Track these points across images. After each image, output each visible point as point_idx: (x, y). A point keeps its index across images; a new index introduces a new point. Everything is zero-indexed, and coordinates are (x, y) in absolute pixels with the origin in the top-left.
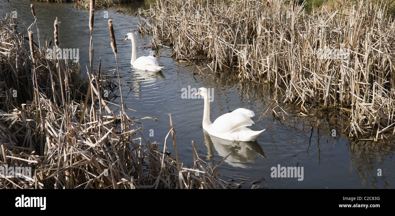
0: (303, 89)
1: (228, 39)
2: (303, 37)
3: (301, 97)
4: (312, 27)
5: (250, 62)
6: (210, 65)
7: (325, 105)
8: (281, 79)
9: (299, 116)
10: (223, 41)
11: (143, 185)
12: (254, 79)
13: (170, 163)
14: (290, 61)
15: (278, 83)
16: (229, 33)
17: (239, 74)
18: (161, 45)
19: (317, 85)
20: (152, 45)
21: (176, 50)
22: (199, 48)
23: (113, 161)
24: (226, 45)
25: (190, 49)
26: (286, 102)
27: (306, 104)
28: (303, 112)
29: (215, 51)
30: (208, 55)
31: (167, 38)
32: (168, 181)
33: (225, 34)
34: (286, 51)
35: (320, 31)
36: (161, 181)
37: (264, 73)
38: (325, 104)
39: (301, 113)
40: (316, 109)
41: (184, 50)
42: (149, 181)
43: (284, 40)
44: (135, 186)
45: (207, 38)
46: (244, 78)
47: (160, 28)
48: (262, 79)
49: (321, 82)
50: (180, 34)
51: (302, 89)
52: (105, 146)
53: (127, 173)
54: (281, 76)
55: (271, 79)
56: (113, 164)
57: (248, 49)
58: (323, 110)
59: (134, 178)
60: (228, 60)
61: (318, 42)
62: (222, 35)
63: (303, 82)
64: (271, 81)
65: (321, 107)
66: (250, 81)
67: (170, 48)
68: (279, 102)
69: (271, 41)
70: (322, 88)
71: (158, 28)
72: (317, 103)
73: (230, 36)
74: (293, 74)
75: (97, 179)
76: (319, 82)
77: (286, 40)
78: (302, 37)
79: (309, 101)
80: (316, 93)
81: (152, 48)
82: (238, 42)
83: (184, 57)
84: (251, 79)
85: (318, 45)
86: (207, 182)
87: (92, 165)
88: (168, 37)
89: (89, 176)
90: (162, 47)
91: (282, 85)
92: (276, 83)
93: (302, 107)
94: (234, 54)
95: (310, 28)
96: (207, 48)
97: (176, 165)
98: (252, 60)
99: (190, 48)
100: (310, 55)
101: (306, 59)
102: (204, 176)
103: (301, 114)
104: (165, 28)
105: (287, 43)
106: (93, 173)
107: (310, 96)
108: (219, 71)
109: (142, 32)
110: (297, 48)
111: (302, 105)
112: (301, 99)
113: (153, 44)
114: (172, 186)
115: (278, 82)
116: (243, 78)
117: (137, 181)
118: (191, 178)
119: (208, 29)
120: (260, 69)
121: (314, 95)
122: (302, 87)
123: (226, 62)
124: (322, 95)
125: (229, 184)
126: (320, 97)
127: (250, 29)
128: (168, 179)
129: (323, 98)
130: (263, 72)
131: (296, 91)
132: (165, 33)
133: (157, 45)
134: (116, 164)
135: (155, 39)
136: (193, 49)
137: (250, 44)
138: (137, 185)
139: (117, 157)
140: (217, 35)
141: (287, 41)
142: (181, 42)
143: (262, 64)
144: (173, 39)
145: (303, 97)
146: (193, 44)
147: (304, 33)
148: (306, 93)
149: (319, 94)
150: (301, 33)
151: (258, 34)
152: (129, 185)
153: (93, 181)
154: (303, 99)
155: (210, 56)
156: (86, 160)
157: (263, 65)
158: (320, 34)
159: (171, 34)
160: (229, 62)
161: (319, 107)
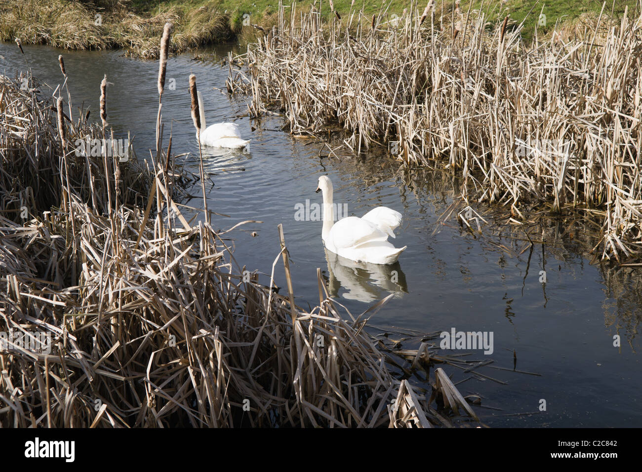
0: (515, 177)
1: (381, 95)
2: (516, 87)
3: (511, 191)
4: (533, 69)
5: (419, 133)
6: (349, 141)
7: (557, 205)
8: (475, 161)
9: (506, 225)
10: (371, 101)
11: (235, 341)
12: (425, 162)
13: (279, 304)
14: (491, 129)
15: (469, 169)
16: (381, 86)
17: (399, 156)
18: (265, 110)
19: (541, 170)
20: (250, 111)
21: (291, 118)
22: (330, 113)
23: (187, 302)
24: (377, 107)
25: (314, 116)
26: (483, 202)
27: (520, 204)
28: (514, 218)
29: (357, 117)
30: (345, 125)
31: (275, 98)
32: (275, 335)
33: (376, 88)
34: (485, 112)
35: (548, 75)
36: (264, 334)
37: (445, 152)
38: (556, 202)
39: (511, 219)
40: (538, 212)
41: (305, 118)
42: (245, 335)
43: (481, 95)
44: (222, 342)
45: (345, 96)
46: (409, 161)
47: (264, 83)
48: (441, 162)
49: (549, 165)
50: (298, 92)
51: (513, 178)
52: (174, 278)
53: (209, 321)
54: (474, 156)
55: (456, 161)
56: (187, 307)
57: (416, 112)
58: (553, 214)
59: (220, 329)
60: (380, 132)
61: (545, 94)
62: (369, 89)
63: (515, 165)
64: (456, 166)
65: (549, 208)
66: (419, 167)
67: (280, 116)
68: (471, 202)
69: (458, 97)
70: (551, 175)
71: (261, 82)
72: (541, 202)
73: (384, 91)
74: (498, 152)
75: (160, 332)
76: (544, 164)
77: (484, 94)
78: (514, 88)
79: (525, 198)
80: (538, 185)
81: (251, 116)
82: (399, 101)
83: (304, 130)
84: (420, 163)
85: (545, 99)
86: (343, 336)
87: (152, 307)
88: (277, 97)
89: (148, 326)
90: (267, 114)
91: (476, 172)
92: (466, 168)
93: (512, 208)
94: (392, 121)
95: (530, 71)
96: (343, 112)
97: (289, 308)
98: (422, 130)
99: (313, 114)
100: (529, 118)
101: (522, 125)
102: (337, 326)
103: (511, 221)
104: (272, 84)
105: (486, 99)
106: (154, 322)
107: (529, 190)
108: (364, 152)
109: (233, 90)
110: (504, 106)
111: (513, 206)
112: (511, 194)
113: (251, 109)
114: (282, 342)
115: (469, 167)
116: (407, 162)
117: (225, 335)
118: (314, 330)
119: (346, 81)
120: (436, 146)
121: (536, 187)
122: (513, 174)
123: (376, 136)
124: (551, 187)
125: (380, 341)
126: (547, 191)
127: (421, 79)
128: (276, 331)
129: (553, 193)
130: (443, 151)
131: (501, 182)
132: (272, 91)
133: (258, 111)
134: (192, 306)
135: (254, 102)
136: (320, 115)
137: (419, 103)
138: (226, 340)
139: (194, 295)
140: (362, 90)
141: (487, 95)
142: (299, 104)
143: (441, 136)
144: (285, 100)
145: (515, 191)
146: (319, 107)
147: (518, 80)
148: (520, 184)
149: (545, 186)
150: (512, 81)
151: (433, 85)
152: (213, 341)
153: (153, 334)
154: (514, 196)
155: (350, 126)
156: (143, 300)
157: (443, 137)
158: (548, 81)
159: (282, 93)
160: (382, 135)
161: (544, 209)
